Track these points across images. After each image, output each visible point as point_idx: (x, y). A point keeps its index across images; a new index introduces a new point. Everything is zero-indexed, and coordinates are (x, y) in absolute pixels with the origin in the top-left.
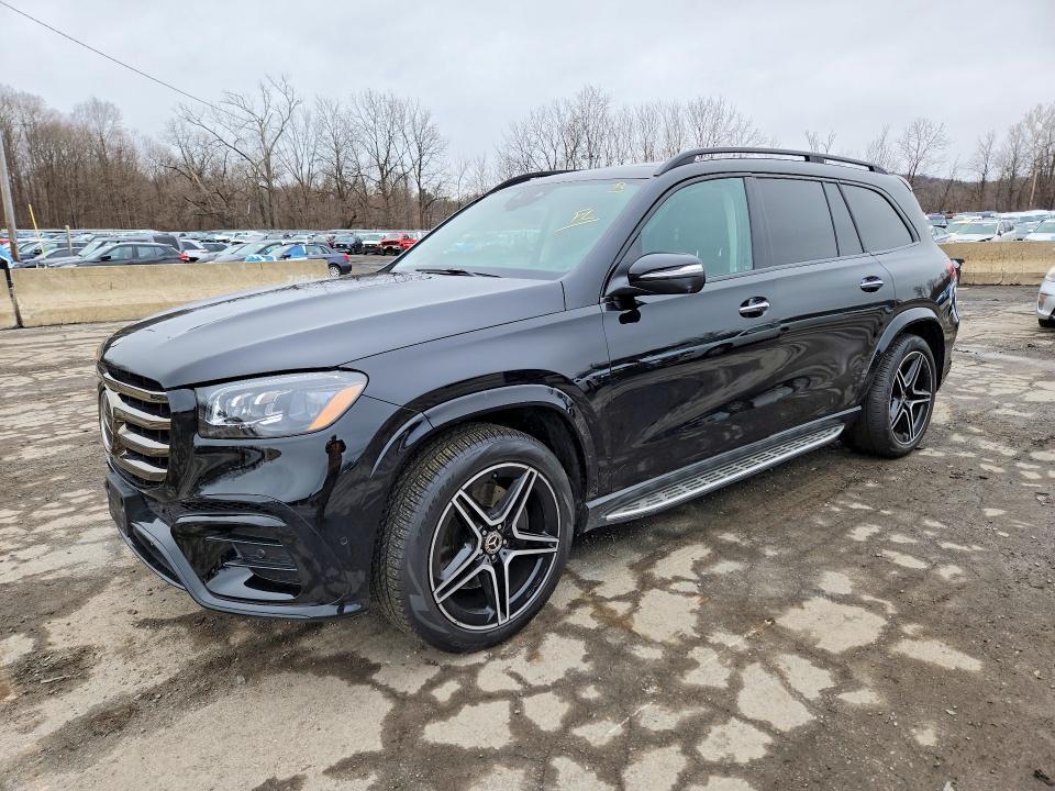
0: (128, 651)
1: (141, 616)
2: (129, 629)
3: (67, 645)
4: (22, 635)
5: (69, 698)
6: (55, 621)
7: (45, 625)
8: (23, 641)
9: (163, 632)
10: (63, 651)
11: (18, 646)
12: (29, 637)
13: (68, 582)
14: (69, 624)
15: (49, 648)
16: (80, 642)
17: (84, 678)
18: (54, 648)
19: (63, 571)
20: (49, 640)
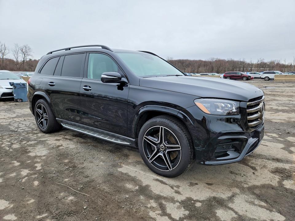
0: (265, 167)
1: (253, 171)
2: (259, 171)
3: (276, 176)
4: (285, 186)
5: (283, 167)
6: (273, 184)
7: (277, 185)
8: (286, 184)
9: (254, 165)
10: (278, 175)
11: (288, 184)
12: (283, 185)
13: (259, 197)
14: (271, 181)
15: (280, 178)
16: (272, 175)
17: (277, 168)
18: (279, 177)
19: (256, 203)
20: (279, 180)
